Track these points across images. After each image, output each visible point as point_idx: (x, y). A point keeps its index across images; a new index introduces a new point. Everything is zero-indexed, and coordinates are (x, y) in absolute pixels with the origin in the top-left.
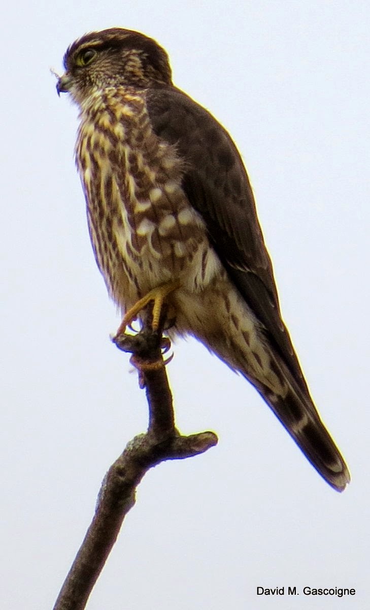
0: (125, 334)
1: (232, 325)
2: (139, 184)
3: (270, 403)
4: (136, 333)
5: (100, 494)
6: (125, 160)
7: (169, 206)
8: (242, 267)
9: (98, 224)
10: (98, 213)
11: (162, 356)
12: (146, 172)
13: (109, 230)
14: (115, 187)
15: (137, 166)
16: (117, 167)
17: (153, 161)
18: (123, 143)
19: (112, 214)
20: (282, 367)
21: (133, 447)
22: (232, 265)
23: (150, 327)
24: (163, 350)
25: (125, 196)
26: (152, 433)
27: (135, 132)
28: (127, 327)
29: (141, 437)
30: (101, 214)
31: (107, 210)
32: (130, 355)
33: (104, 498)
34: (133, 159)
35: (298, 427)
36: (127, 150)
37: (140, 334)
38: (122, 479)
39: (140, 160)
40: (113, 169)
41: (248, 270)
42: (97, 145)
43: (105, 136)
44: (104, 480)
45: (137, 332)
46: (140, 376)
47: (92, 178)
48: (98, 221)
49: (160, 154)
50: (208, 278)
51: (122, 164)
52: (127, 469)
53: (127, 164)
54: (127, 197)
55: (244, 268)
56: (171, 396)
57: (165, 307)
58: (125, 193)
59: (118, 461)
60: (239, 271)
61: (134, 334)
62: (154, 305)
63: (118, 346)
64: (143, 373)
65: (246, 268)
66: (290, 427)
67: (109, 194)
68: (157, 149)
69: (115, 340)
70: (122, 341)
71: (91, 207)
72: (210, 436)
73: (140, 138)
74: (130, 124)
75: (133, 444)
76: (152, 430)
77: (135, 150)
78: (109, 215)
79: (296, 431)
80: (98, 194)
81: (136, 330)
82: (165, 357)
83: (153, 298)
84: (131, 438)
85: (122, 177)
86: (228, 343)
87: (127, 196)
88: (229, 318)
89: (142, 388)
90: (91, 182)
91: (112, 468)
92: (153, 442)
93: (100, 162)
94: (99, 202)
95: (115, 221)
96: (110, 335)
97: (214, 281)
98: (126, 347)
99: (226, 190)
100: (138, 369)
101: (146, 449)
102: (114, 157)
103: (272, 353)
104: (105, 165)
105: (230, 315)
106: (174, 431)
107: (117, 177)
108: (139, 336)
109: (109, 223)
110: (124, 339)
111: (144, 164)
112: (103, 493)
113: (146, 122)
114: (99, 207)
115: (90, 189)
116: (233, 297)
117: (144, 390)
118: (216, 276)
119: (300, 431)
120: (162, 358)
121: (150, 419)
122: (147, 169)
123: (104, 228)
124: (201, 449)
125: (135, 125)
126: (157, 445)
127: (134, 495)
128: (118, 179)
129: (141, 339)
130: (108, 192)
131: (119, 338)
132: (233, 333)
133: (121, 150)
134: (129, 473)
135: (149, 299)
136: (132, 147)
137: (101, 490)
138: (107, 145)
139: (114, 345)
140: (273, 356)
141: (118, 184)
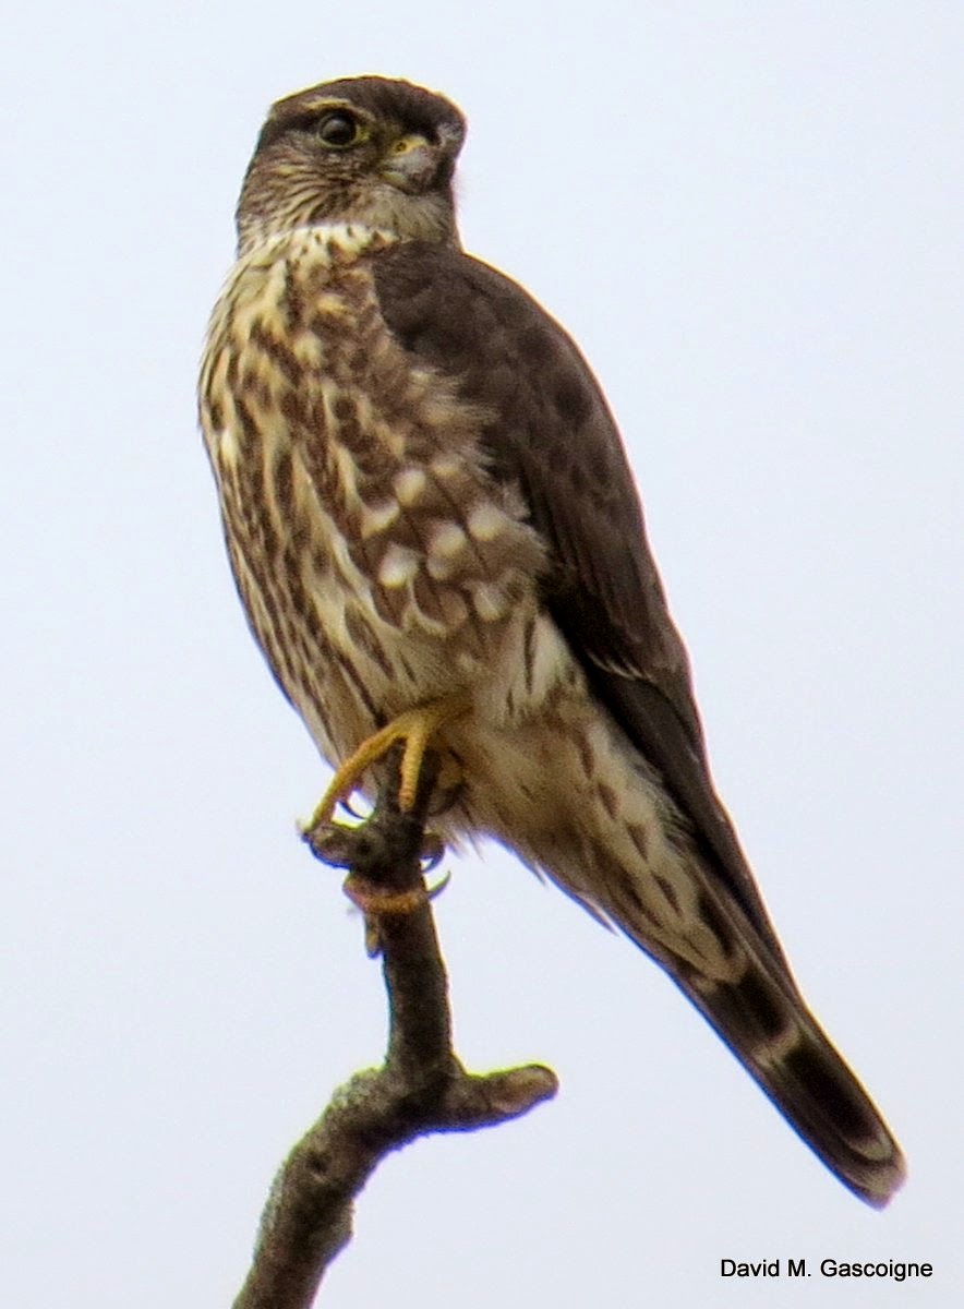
0: (333, 823)
1: (599, 808)
2: (365, 467)
3: (696, 998)
4: (361, 821)
5: (265, 1216)
6: (323, 414)
7: (446, 506)
8: (623, 666)
9: (266, 570)
10: (262, 543)
11: (422, 879)
12: (380, 436)
13: (296, 585)
14: (302, 477)
15: (356, 424)
16: (305, 432)
17: (396, 408)
18: (317, 374)
19: (296, 545)
20: (728, 909)
21: (350, 1101)
22: (599, 664)
23: (394, 808)
24: (425, 864)
25: (332, 498)
26: (397, 1068)
27: (349, 348)
28: (338, 807)
29: (368, 1076)
30: (271, 546)
31: (283, 535)
32: (343, 874)
33: (276, 1224)
34: (345, 409)
35: (773, 1054)
36: (329, 392)
37: (371, 824)
38: (319, 1178)
39: (365, 409)
40: (293, 435)
41: (636, 673)
42: (251, 379)
43: (272, 359)
44: (276, 1182)
45: (361, 818)
46: (370, 927)
47: (242, 460)
48: (265, 563)
49: (414, 392)
50: (540, 689)
51: (318, 421)
52: (331, 1154)
53: (331, 420)
54: (336, 499)
55: (629, 672)
56: (445, 976)
57: (432, 758)
58: (329, 489)
59: (312, 1135)
60: (616, 676)
61: (354, 823)
62: (403, 752)
63: (316, 852)
64: (376, 920)
65: (632, 668)
66: (748, 1053)
67: (285, 495)
68: (406, 382)
69: (307, 836)
70: (326, 842)
71: (243, 528)
72: (540, 1075)
73: (360, 362)
74: (333, 331)
75: (348, 1094)
76: (394, 1060)
77: (349, 389)
78: (289, 543)
79: (765, 1063)
80: (258, 496)
81: (361, 814)
82: (431, 879)
83: (403, 734)
84: (343, 1079)
85: (318, 453)
86: (589, 855)
87: (337, 497)
88: (592, 792)
89: (373, 955)
90: (239, 468)
91: (297, 1151)
92: (399, 1089)
93: (260, 420)
94: (263, 515)
95: (307, 561)
96: (298, 823)
97: (556, 694)
98: (335, 854)
99: (577, 478)
100: (364, 909)
101: (381, 1106)
102: (294, 407)
103: (702, 876)
104: (273, 428)
105: (595, 784)
106: (450, 1062)
107: (305, 452)
108: (365, 829)
109: (293, 566)
110: (329, 834)
111: (375, 417)
112: (274, 1212)
113: (374, 325)
114: (264, 527)
115: (236, 484)
116: (600, 737)
117: (379, 962)
118: (560, 684)
119: (779, 1061)
120: (424, 885)
121: (392, 1030)
122: (383, 429)
123: (282, 580)
124: (516, 1108)
125: (346, 332)
126: (408, 1096)
127: (350, 1219)
128: (306, 456)
129: (372, 835)
130: (282, 489)
131: (318, 831)
132: (603, 830)
133: (312, 391)
134: (339, 1167)
135: (394, 736)
136: (341, 383)
137: (269, 1206)
138: (277, 380)
139: (306, 846)
140: (706, 882)
141: (309, 470)
